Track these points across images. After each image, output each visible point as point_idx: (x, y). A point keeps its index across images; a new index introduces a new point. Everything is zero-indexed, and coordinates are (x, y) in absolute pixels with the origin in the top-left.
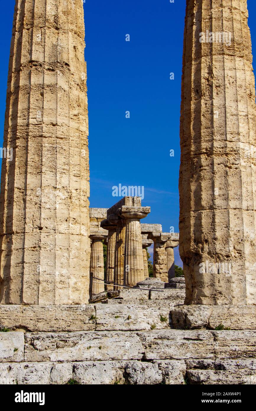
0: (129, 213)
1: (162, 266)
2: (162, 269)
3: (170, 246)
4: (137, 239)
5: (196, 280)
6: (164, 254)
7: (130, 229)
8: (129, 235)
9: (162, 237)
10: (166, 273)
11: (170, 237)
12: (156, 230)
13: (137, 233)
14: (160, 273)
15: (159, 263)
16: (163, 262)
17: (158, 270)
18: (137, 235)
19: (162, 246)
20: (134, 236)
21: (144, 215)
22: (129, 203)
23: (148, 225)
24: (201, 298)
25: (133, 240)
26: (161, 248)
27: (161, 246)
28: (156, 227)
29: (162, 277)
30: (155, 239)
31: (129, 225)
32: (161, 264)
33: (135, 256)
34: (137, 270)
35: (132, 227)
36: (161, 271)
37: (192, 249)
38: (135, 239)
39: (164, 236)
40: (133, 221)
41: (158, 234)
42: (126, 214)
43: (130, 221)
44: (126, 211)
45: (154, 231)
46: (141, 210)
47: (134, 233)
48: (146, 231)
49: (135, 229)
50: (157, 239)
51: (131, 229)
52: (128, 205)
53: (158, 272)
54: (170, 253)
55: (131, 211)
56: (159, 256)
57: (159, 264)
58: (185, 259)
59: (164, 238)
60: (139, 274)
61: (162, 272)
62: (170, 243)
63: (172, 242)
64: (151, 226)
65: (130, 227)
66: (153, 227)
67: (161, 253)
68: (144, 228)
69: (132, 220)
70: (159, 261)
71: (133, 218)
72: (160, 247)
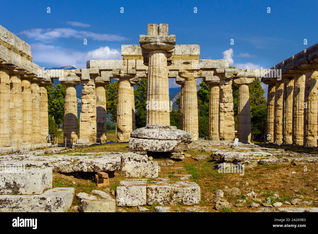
0: (148, 44)
1: (227, 105)
2: (227, 107)
3: (244, 82)
4: (160, 76)
6: (229, 92)
7: (152, 63)
8: (151, 70)
9: (226, 74)
10: (232, 111)
11: (236, 73)
12: (220, 66)
13: (160, 68)
14: (225, 112)
15: (223, 101)
16: (228, 100)
17: (223, 108)
18: (160, 70)
19: (228, 83)
20: (157, 71)
21: (168, 45)
22: (153, 32)
23: (212, 61)
25: (156, 76)
26: (227, 85)
27: (226, 83)
28: (220, 62)
29: (227, 116)
30: (220, 76)
31: (151, 58)
32: (226, 103)
33: (156, 95)
34: (159, 112)
35: (155, 61)
36: (226, 109)
38: (157, 75)
39: (228, 72)
40: (155, 53)
41: (222, 71)
42: (146, 45)
43: (152, 54)
44: (144, 41)
45: (219, 67)
46: (164, 40)
47: (157, 68)
48: (210, 67)
49: (158, 63)
50: (222, 76)
51: (153, 63)
52: (151, 34)
53: (223, 111)
54: (244, 90)
55: (151, 41)
56: (224, 94)
57: (223, 103)
59: (228, 74)
60: (161, 116)
61: (226, 111)
62: (244, 80)
63: (246, 78)
64: (215, 61)
65: (152, 61)
66: (218, 63)
67: (227, 91)
68: (208, 65)
69: (154, 52)
70: (223, 99)
71: (155, 50)
72: (225, 85)
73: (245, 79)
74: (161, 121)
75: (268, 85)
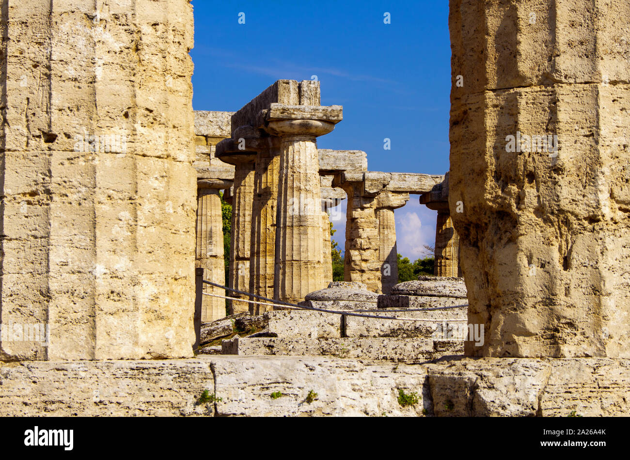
0: (287, 123)
1: (366, 254)
2: (366, 261)
3: (386, 204)
4: (308, 188)
5: (499, 289)
6: (372, 226)
7: (290, 161)
8: (289, 176)
9: (367, 183)
10: (377, 270)
11: (386, 183)
12: (352, 165)
13: (308, 171)
14: (363, 271)
15: (358, 246)
16: (370, 243)
17: (358, 263)
18: (309, 175)
19: (368, 205)
20: (302, 178)
21: (327, 126)
22: (289, 97)
23: (335, 153)
24: (516, 337)
25: (299, 189)
26: (366, 210)
27: (365, 206)
28: (352, 157)
29: (367, 281)
30: (351, 188)
31: (288, 152)
32: (364, 250)
33: (301, 228)
34: (306, 263)
35: (296, 157)
36: (364, 265)
37: (488, 199)
38: (302, 187)
39: (372, 180)
40: (298, 141)
41: (358, 176)
42: (281, 124)
43: (292, 142)
44: (281, 116)
45: (349, 168)
46: (321, 115)
47: (302, 171)
48: (329, 168)
49: (303, 162)
50: (356, 189)
51: (293, 161)
52: (286, 101)
53: (358, 268)
54: (386, 223)
55: (293, 116)
56: (361, 230)
57: (359, 249)
58: (467, 229)
59: (372, 185)
60: (311, 272)
61: (366, 269)
62: (385, 199)
63: (390, 194)
64: (341, 154)
65: (290, 156)
66: (347, 158)
67: (366, 222)
68: (325, 161)
69: (296, 138)
70: (359, 241)
71: (299, 134)
72: (363, 208)
73: (388, 197)
74: (311, 281)
75: (437, 211)
